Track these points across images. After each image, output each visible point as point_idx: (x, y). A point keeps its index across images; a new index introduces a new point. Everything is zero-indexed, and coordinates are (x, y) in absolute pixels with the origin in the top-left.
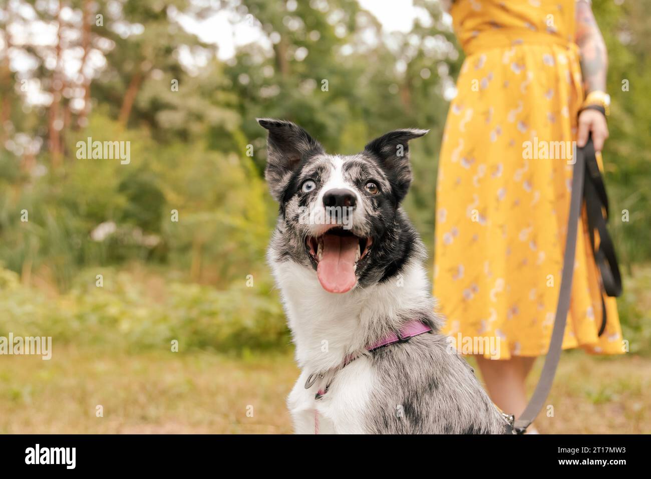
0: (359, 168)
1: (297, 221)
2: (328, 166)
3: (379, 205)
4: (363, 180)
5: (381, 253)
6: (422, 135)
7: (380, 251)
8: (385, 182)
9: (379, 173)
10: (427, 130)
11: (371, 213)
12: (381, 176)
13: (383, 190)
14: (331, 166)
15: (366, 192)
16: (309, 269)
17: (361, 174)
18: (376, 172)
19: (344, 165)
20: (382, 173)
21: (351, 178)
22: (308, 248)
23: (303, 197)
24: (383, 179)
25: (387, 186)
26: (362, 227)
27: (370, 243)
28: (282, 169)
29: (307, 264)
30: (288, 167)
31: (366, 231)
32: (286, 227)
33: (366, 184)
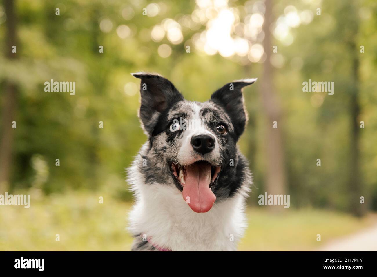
0: (212, 113)
1: (165, 151)
2: (189, 112)
3: (227, 142)
4: (215, 123)
5: (225, 177)
6: (253, 83)
7: (225, 175)
8: (230, 124)
9: (226, 118)
10: (255, 78)
11: (222, 149)
12: (228, 120)
13: (229, 130)
14: (192, 112)
15: (218, 132)
16: (172, 186)
17: (213, 118)
18: (224, 117)
19: (201, 111)
20: (228, 117)
21: (207, 121)
22: (172, 171)
23: (171, 135)
24: (229, 121)
25: (231, 127)
26: (218, 160)
27: (219, 171)
28: (151, 109)
29: (170, 183)
30: (156, 107)
31: (220, 162)
32: (154, 154)
33: (217, 126)
